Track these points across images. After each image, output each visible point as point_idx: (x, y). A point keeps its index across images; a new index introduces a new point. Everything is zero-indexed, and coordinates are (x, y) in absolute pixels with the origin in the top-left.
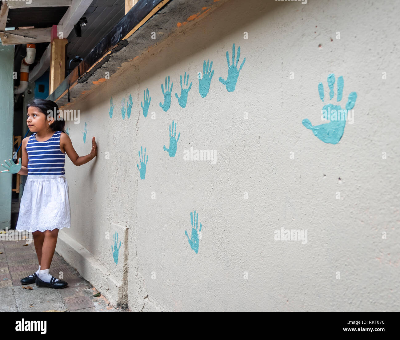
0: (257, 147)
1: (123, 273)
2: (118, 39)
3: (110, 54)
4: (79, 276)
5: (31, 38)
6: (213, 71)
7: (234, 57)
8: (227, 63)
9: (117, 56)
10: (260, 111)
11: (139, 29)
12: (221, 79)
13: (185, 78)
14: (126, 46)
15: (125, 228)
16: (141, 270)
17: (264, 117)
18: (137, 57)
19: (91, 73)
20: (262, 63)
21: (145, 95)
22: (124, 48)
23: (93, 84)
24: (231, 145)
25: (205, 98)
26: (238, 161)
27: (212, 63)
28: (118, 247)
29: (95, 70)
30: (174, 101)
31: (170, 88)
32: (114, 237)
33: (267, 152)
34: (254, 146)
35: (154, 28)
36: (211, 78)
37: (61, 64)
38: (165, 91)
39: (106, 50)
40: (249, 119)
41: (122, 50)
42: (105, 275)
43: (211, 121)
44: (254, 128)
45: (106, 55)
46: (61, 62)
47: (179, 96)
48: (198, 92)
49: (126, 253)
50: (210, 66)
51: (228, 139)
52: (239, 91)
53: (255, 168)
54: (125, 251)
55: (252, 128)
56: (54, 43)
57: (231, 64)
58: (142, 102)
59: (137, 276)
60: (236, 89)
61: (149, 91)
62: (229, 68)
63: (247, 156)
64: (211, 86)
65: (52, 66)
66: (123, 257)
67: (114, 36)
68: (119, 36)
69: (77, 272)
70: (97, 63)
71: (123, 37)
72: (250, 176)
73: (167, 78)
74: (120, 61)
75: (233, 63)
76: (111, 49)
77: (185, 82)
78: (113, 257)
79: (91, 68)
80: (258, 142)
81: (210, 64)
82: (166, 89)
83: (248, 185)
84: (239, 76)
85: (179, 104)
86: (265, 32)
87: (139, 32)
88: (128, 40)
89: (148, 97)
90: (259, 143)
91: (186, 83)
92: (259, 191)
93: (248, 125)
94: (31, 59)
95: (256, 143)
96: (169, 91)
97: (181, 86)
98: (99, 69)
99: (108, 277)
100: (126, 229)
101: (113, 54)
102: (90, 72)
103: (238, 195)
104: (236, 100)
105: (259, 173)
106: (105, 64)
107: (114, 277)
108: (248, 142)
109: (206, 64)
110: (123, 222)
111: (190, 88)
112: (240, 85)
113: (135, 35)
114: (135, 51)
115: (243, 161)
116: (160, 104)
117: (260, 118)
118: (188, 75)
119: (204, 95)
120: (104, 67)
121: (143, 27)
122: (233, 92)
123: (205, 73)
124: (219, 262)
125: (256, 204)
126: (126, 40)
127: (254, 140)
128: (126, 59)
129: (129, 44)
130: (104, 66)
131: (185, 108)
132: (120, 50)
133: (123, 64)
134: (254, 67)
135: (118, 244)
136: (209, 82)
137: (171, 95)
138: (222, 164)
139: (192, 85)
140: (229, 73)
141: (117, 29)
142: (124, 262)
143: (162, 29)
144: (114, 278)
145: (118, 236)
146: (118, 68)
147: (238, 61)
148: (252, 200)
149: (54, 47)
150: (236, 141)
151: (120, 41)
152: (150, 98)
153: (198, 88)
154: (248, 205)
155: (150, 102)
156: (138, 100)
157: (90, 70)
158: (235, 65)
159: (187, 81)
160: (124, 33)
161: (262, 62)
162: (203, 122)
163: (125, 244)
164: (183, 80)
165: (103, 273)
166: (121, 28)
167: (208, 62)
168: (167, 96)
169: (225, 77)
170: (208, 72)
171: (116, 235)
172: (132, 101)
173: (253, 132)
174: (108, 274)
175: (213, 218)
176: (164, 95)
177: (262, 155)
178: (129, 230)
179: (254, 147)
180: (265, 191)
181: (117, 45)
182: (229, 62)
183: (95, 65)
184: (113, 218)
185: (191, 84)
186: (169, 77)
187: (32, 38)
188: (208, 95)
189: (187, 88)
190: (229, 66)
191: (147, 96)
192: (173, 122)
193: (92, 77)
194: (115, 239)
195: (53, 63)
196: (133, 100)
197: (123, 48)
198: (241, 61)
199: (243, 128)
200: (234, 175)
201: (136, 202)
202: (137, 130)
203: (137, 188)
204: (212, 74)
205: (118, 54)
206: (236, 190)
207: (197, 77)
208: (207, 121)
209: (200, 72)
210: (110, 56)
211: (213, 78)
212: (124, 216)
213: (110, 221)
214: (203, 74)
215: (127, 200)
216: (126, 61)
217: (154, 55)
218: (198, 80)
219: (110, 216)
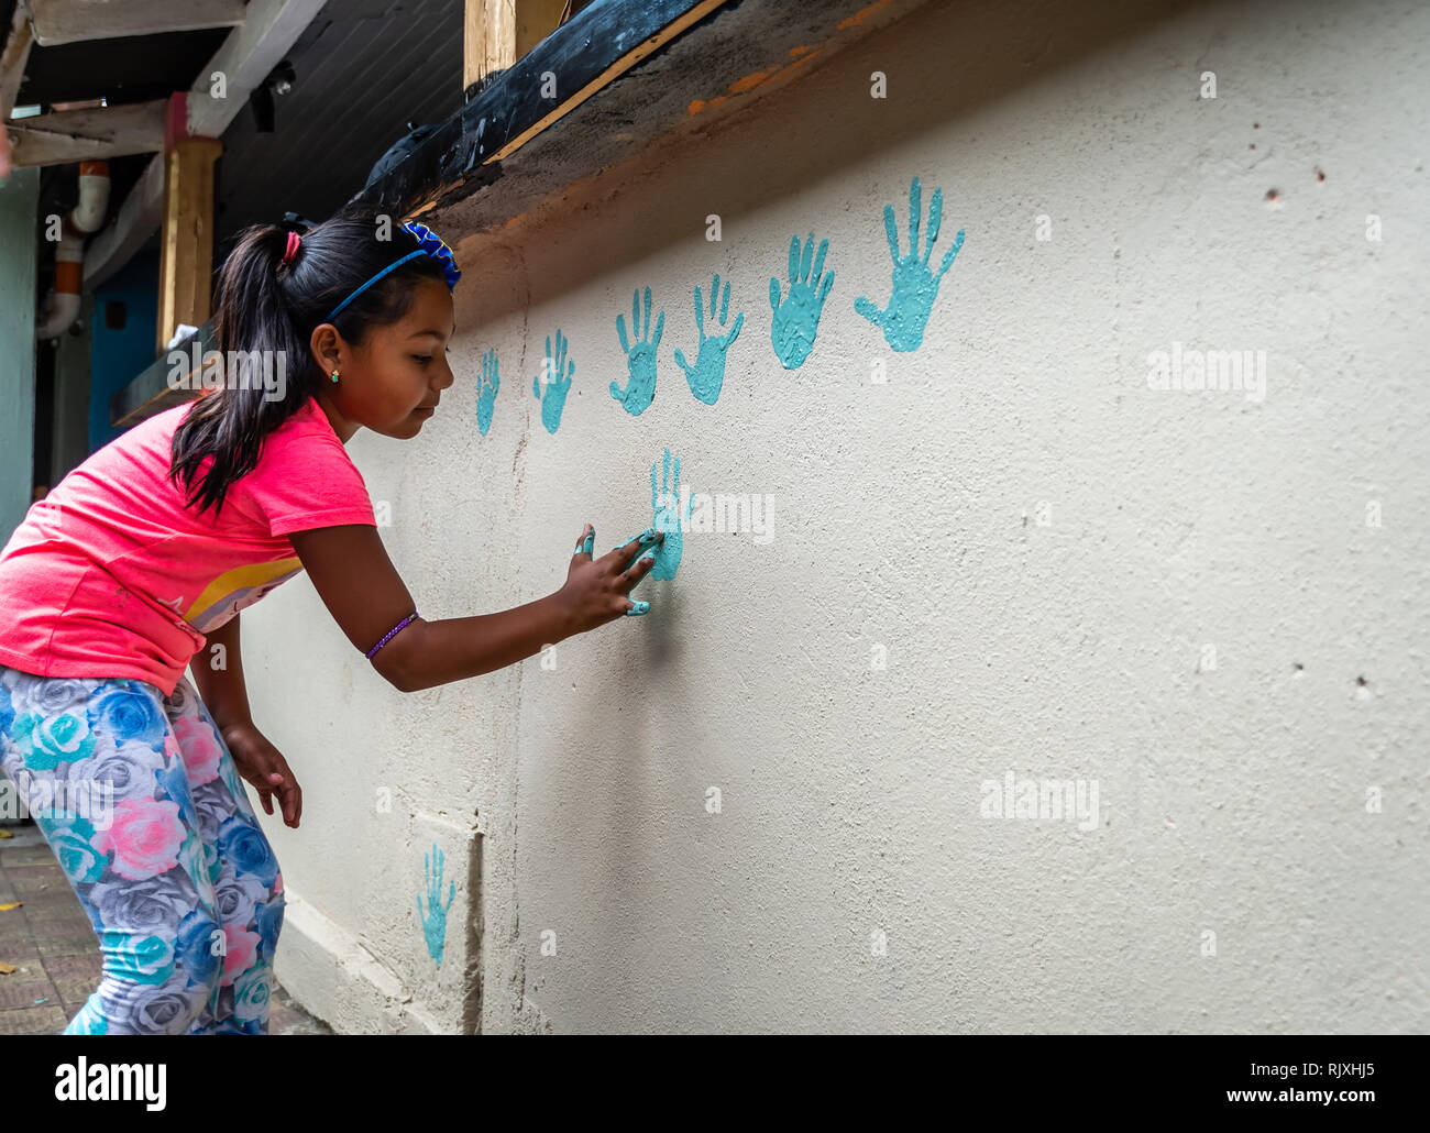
0: (1015, 556)
1: (463, 998)
2: (468, 160)
3: (429, 212)
4: (288, 1003)
5: (96, 142)
6: (832, 275)
7: (916, 227)
8: (887, 248)
9: (452, 216)
10: (1028, 426)
11: (550, 127)
12: (861, 306)
13: (714, 295)
14: (490, 184)
15: (471, 835)
16: (536, 988)
17: (1045, 448)
18: (522, 216)
20: (1033, 252)
21: (548, 351)
22: (484, 189)
24: (909, 543)
25: (798, 371)
26: (936, 605)
27: (825, 245)
28: (444, 900)
30: (671, 380)
31: (652, 331)
32: (427, 866)
33: (1057, 575)
34: (1004, 550)
35: (603, 121)
36: (823, 299)
37: (200, 231)
38: (632, 344)
39: (419, 199)
40: (983, 454)
41: (475, 196)
42: (393, 1001)
43: (824, 457)
44: (1002, 485)
45: (416, 214)
46: (200, 223)
47: (691, 363)
48: (771, 349)
49: (475, 925)
50: (819, 254)
51: (894, 521)
52: (937, 350)
53: (1008, 631)
54: (471, 919)
55: (993, 487)
56: (175, 157)
57: (905, 253)
58: (537, 379)
59: (519, 1009)
60: (925, 343)
61: (565, 341)
62: (898, 264)
63: (975, 586)
64: (821, 329)
65: (169, 239)
66: (464, 938)
67: (453, 149)
68: (471, 149)
69: (277, 987)
71: (488, 153)
72: (989, 660)
73: (642, 296)
74: (458, 230)
75: (914, 246)
76: (439, 193)
77: (713, 311)
78: (422, 939)
80: (1022, 538)
81: (816, 249)
82: (636, 333)
83: (979, 694)
84: (940, 296)
85: (689, 390)
86: (1044, 138)
87: (547, 136)
88: (505, 164)
89: (563, 361)
90: (1023, 542)
91: (717, 316)
92: (1024, 716)
93: (977, 474)
94: (93, 215)
95: (1011, 541)
96: (649, 341)
97: (700, 326)
99: (407, 1008)
100: (473, 838)
101: (440, 211)
103: (938, 728)
104: (926, 383)
105: (1025, 652)
107: (429, 1009)
108: (979, 535)
109: (802, 247)
110: (460, 809)
111: (735, 335)
112: (941, 329)
113: (528, 149)
114: (519, 198)
115: (956, 605)
116: (613, 387)
117: (1026, 449)
118: (728, 288)
119: (794, 361)
121: (567, 121)
122: (916, 354)
123: (799, 282)
124: (860, 970)
125: (1015, 763)
126: (497, 163)
127: (1003, 529)
128: (479, 226)
129: (503, 176)
131: (715, 406)
132: (469, 198)
133: (464, 242)
134: (999, 264)
135: (446, 890)
136: (812, 312)
137: (659, 357)
138: (870, 613)
139: (745, 324)
140: (895, 283)
141: (465, 126)
142: (469, 955)
143: (632, 122)
144: (429, 1014)
145: (441, 864)
147: (935, 240)
148: (996, 748)
149: (175, 170)
150: (927, 531)
151: (474, 168)
152: (571, 365)
153: (769, 333)
154: (982, 767)
155: (570, 381)
156: (523, 371)
158: (921, 255)
159: (724, 309)
160: (494, 140)
161: (1031, 249)
162: (789, 457)
163: (470, 892)
164: (706, 301)
165: (387, 992)
166: (482, 122)
167: (810, 242)
168: (641, 358)
169: (882, 299)
170: (810, 275)
171: (434, 856)
172: (496, 371)
173: (997, 499)
174: (406, 998)
175: (833, 809)
176: (625, 358)
177: (1036, 586)
178: (485, 840)
179: (1003, 554)
180: (1050, 716)
181: (461, 182)
182: (894, 243)
184: (419, 796)
185: (740, 319)
186: (648, 292)
187: (100, 140)
188: (808, 359)
189: (725, 331)
190: (895, 259)
191: (558, 354)
192: (667, 453)
194: (431, 872)
195: (172, 228)
196: (500, 369)
197: (479, 188)
198: (946, 240)
199: (957, 485)
200: (923, 654)
201: (515, 741)
202: (516, 478)
203: (520, 690)
204: (828, 284)
205: (458, 208)
206: (928, 709)
207: (766, 294)
208: (805, 455)
209: (778, 277)
210: (428, 216)
211: (829, 297)
212: (465, 791)
213: (410, 805)
214: (789, 285)
215: (479, 730)
216: (478, 232)
217: (585, 208)
218: (767, 306)
219: (407, 788)
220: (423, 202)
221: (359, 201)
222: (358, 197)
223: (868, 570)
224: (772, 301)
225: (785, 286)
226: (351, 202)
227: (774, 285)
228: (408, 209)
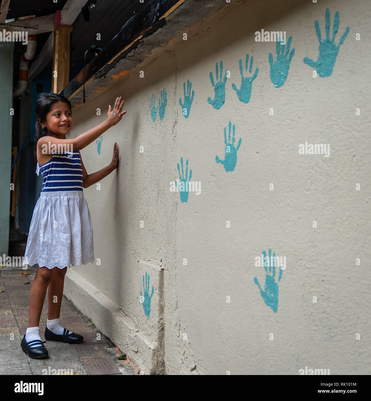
1: (157, 331)
2: (153, 19)
3: (140, 39)
4: (95, 330)
5: (32, 29)
6: (293, 51)
7: (328, 28)
8: (316, 37)
9: (148, 41)
11: (183, 3)
12: (307, 61)
13: (247, 62)
14: (162, 27)
15: (159, 269)
16: (184, 329)
18: (173, 40)
19: (112, 65)
21: (185, 88)
22: (160, 29)
23: (112, 79)
25: (281, 88)
26: (342, 178)
27: (290, 38)
28: (150, 293)
29: (117, 61)
30: (231, 95)
31: (223, 77)
32: (144, 280)
36: (290, 60)
37: (66, 57)
38: (216, 82)
39: (136, 35)
41: (156, 32)
42: (132, 331)
43: (293, 121)
45: (136, 40)
46: (65, 54)
47: (239, 88)
48: (270, 80)
49: (162, 303)
50: (288, 42)
52: (339, 75)
54: (160, 301)
56: (57, 32)
57: (324, 38)
58: (180, 98)
59: (178, 337)
60: (334, 73)
61: (191, 84)
62: (321, 43)
64: (290, 71)
65: (55, 60)
66: (158, 308)
67: (148, 15)
68: (154, 15)
69: (92, 324)
70: (122, 51)
71: (161, 15)
73: (219, 65)
74: (151, 46)
75: (328, 35)
76: (144, 32)
77: (247, 68)
78: (142, 308)
79: (114, 59)
82: (217, 79)
83: (363, 214)
84: (339, 54)
85: (238, 98)
87: (182, 7)
88: (167, 19)
89: (190, 91)
91: (248, 69)
94: (31, 54)
96: (222, 81)
97: (241, 73)
98: (123, 59)
99: (137, 334)
100: (160, 270)
101: (144, 39)
102: (112, 63)
104: (334, 89)
106: (131, 53)
107: (145, 335)
108: (360, 149)
110: (155, 259)
111: (255, 76)
112: (341, 67)
114: (172, 32)
116: (209, 99)
118: (252, 58)
119: (279, 84)
120: (130, 57)
121: (189, 1)
122: (330, 77)
123: (281, 53)
126: (164, 19)
128: (158, 44)
129: (166, 24)
130: (129, 54)
131: (248, 104)
132: (154, 33)
133: (153, 51)
135: (150, 290)
136: (286, 65)
137: (226, 87)
138: (314, 182)
139: (259, 72)
140: (320, 50)
141: (152, 7)
142: (159, 315)
144: (145, 336)
145: (149, 280)
146: (147, 55)
147: (336, 32)
149: (57, 37)
150: (337, 148)
151: (155, 21)
152: (193, 92)
153: (269, 74)
155: (192, 98)
156: (175, 96)
157: (112, 61)
158: (331, 38)
159: (251, 67)
160: (163, 10)
162: (278, 122)
163: (159, 291)
164: (244, 65)
165: (130, 327)
166: (158, 4)
168: (219, 88)
169: (315, 57)
170: (285, 51)
171: (146, 277)
172: (166, 98)
174: (137, 330)
175: (301, 261)
176: (214, 88)
178: (165, 271)
181: (151, 27)
182: (319, 35)
183: (119, 54)
184: (141, 254)
185: (257, 70)
186: (221, 63)
187: (33, 28)
188: (285, 83)
189: (251, 75)
190: (320, 41)
191: (188, 90)
192: (230, 124)
193: (113, 70)
194: (145, 283)
195: (56, 56)
196: (167, 96)
197: (158, 29)
198: (341, 31)
201: (175, 234)
202: (173, 136)
203: (177, 215)
204: (292, 53)
205: (150, 37)
207: (267, 60)
208: (285, 120)
209: (272, 52)
210: (140, 41)
211: (293, 58)
212: (157, 253)
213: (138, 258)
214: (276, 55)
215: (162, 230)
216: (158, 47)
217: (197, 34)
218: (268, 64)
219: (136, 251)
220: (138, 36)
221: (116, 38)
222: (116, 37)
223: (312, 164)
224: (270, 62)
225: (275, 56)
226: (113, 39)
227: (270, 56)
228: (133, 39)
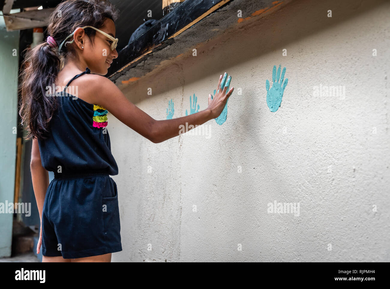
0: (351, 182)
2: (163, 37)
3: (150, 54)
6: (287, 80)
9: (158, 55)
10: (355, 137)
11: (190, 27)
14: (171, 45)
17: (361, 145)
18: (182, 54)
19: (122, 73)
20: (356, 76)
21: (191, 101)
22: (169, 46)
23: (122, 84)
24: (314, 175)
25: (276, 113)
26: (323, 198)
27: (285, 69)
29: (128, 69)
30: (232, 114)
33: (366, 190)
34: (347, 180)
35: (209, 25)
36: (284, 88)
39: (146, 50)
40: (340, 146)
41: (165, 48)
43: (285, 143)
44: (346, 157)
45: (146, 54)
48: (266, 105)
50: (283, 73)
51: (309, 167)
52: (323, 108)
53: (349, 209)
55: (343, 157)
58: (186, 110)
61: (196, 98)
63: (337, 192)
64: (283, 99)
67: (158, 33)
68: (164, 34)
70: (132, 62)
71: (169, 35)
72: (342, 218)
76: (153, 48)
79: (124, 68)
80: (353, 176)
81: (282, 70)
83: (339, 230)
87: (189, 30)
88: (175, 39)
89: (196, 105)
90: (354, 177)
92: (355, 239)
93: (337, 152)
95: (349, 177)
98: (132, 69)
101: (154, 53)
102: (122, 71)
103: (325, 242)
104: (319, 119)
105: (355, 216)
106: (141, 63)
108: (338, 174)
109: (277, 70)
110: (160, 259)
112: (325, 101)
113: (184, 34)
114: (180, 49)
115: (330, 198)
117: (354, 145)
119: (274, 109)
120: (140, 66)
121: (196, 26)
123: (276, 82)
125: (352, 256)
126: (173, 39)
127: (347, 172)
128: (167, 57)
129: (174, 42)
130: (139, 65)
132: (163, 49)
133: (162, 62)
134: (345, 79)
136: (281, 92)
138: (301, 199)
139: (257, 96)
141: (162, 25)
143: (218, 25)
146: (156, 66)
148: (345, 250)
150: (320, 172)
151: (165, 40)
152: (198, 106)
153: (266, 99)
154: (340, 257)
156: (182, 107)
157: (122, 69)
160: (171, 31)
162: (273, 143)
164: (244, 87)
166: (168, 25)
167: (280, 68)
170: (280, 80)
173: (345, 162)
177: (358, 193)
179: (347, 181)
180: (364, 240)
181: (160, 45)
183: (129, 64)
184: (147, 254)
187: (40, 20)
188: (279, 109)
191: (194, 103)
193: (123, 77)
196: (174, 106)
197: (167, 46)
199: (330, 156)
200: (319, 215)
202: (180, 144)
203: (181, 218)
204: (286, 83)
205: (160, 52)
206: (321, 235)
207: (265, 85)
208: (278, 142)
209: (269, 80)
210: (150, 55)
211: (286, 88)
212: (162, 253)
213: (143, 257)
214: (273, 83)
215: (167, 232)
216: (167, 59)
217: (203, 52)
218: (265, 90)
219: (142, 251)
220: (147, 51)
221: (126, 48)
222: (126, 47)
223: (300, 184)
224: (267, 88)
225: (271, 83)
226: (124, 49)
227: (267, 83)
228: (143, 52)
